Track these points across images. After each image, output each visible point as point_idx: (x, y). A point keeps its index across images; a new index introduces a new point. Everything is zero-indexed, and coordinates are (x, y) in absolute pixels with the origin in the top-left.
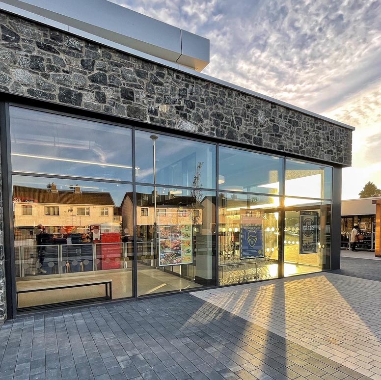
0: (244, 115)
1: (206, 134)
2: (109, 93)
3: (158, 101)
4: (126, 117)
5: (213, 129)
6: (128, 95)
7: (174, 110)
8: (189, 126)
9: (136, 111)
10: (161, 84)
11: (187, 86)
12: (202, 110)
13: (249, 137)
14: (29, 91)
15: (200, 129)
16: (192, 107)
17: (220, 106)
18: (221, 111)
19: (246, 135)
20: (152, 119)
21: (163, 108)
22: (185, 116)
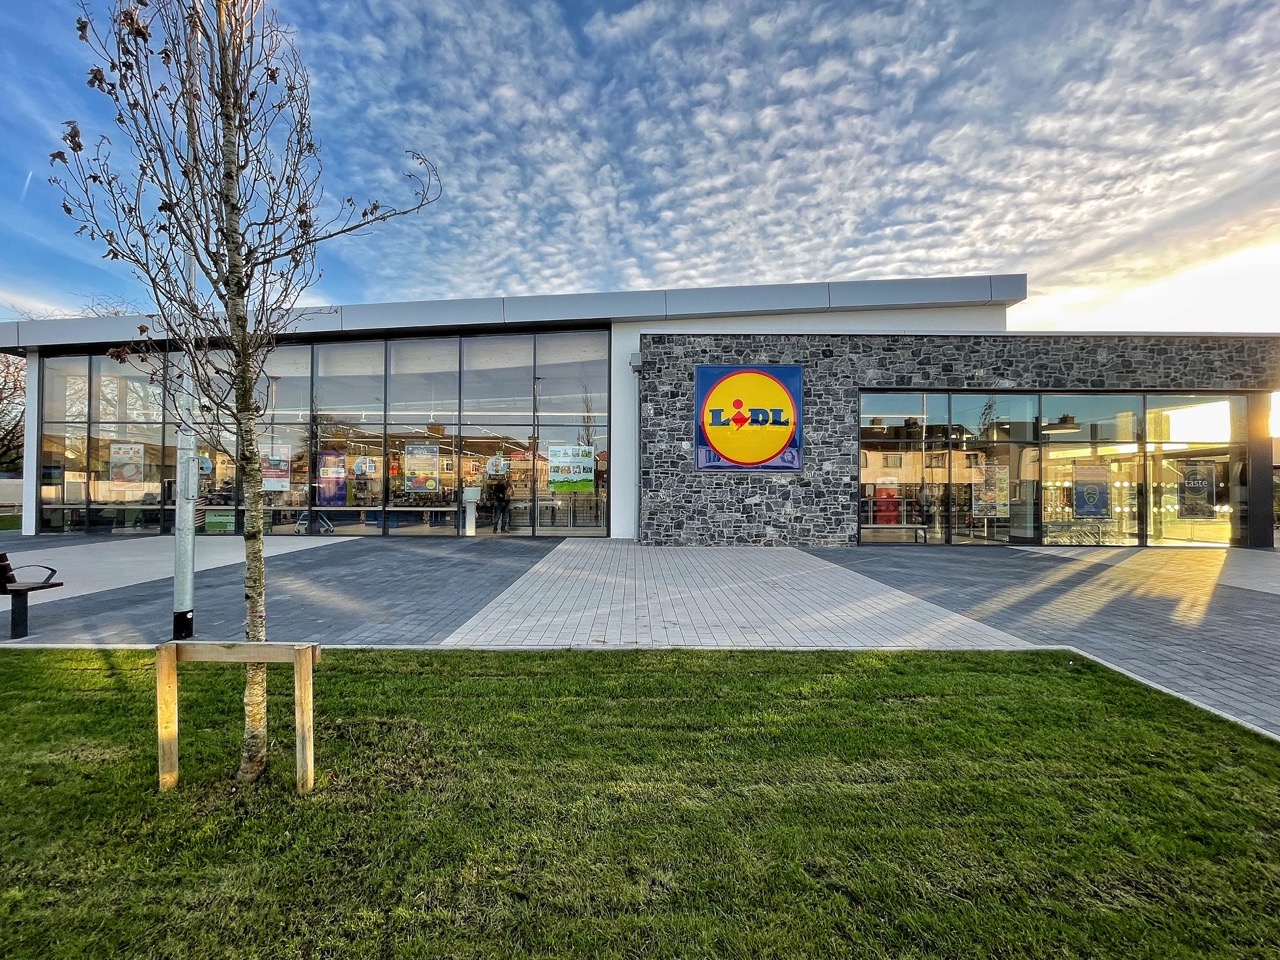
0: (1077, 358)
1: (1027, 387)
2: (932, 371)
3: (975, 367)
4: (946, 387)
5: (1035, 381)
6: (947, 368)
7: (991, 372)
8: (1007, 384)
9: (954, 380)
10: (978, 351)
11: (1005, 346)
12: (1022, 365)
13: (1084, 382)
14: (878, 383)
15: (1020, 385)
16: (1011, 364)
17: (1043, 356)
18: (1045, 362)
19: (1079, 380)
20: (969, 384)
21: (981, 372)
22: (1002, 375)
